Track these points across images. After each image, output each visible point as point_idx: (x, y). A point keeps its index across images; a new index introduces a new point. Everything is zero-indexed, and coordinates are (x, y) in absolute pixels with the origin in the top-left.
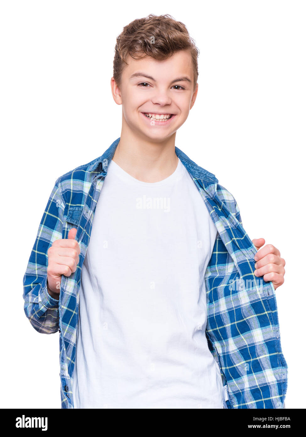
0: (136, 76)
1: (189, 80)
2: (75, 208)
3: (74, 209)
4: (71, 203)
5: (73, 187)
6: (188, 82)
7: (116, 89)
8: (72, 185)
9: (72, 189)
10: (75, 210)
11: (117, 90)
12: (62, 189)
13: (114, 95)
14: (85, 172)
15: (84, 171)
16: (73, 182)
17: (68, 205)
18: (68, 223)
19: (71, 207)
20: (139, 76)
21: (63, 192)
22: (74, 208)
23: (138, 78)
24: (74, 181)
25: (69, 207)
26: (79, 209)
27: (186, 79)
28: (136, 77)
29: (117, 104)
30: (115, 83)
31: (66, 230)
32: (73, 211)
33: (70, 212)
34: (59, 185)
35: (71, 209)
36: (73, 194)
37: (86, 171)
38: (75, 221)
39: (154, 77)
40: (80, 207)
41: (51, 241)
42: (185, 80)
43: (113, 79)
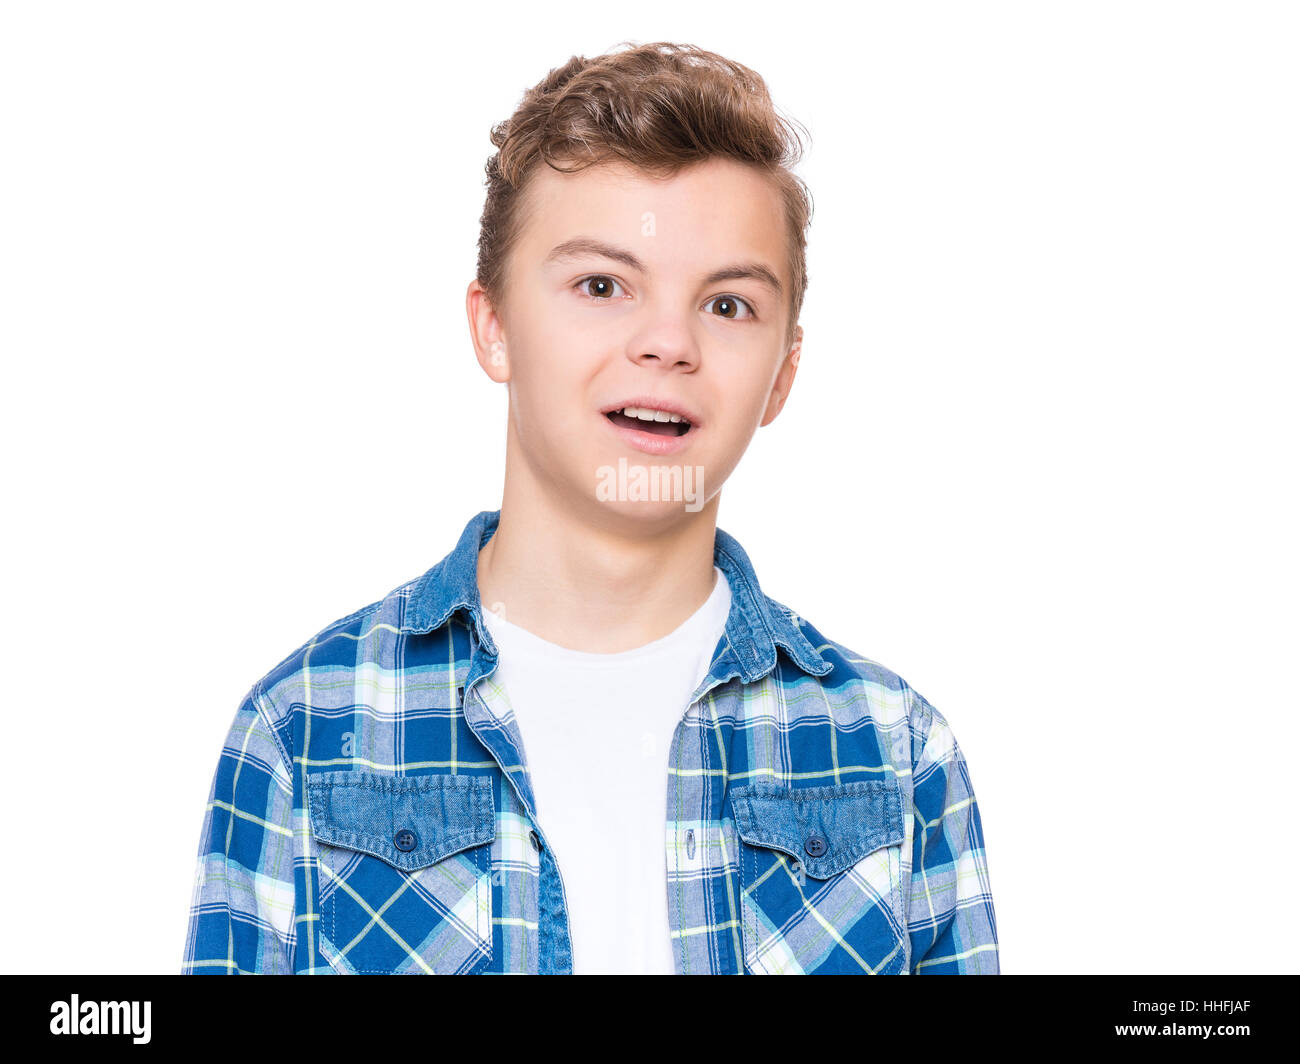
0: (570, 253)
1: (773, 281)
2: (332, 776)
3: (327, 781)
4: (310, 757)
5: (313, 694)
6: (768, 286)
7: (490, 322)
8: (311, 690)
9: (308, 702)
10: (332, 784)
11: (494, 324)
12: (275, 714)
13: (481, 348)
14: (356, 642)
15: (351, 637)
16: (312, 678)
17: (298, 766)
18: (320, 844)
19: (311, 770)
20: (583, 254)
21: (277, 724)
22: (328, 774)
23: (574, 261)
24: (317, 675)
25: (304, 771)
26: (346, 777)
27: (760, 273)
28: (566, 258)
29: (492, 379)
30: (482, 299)
31: (307, 865)
32: (324, 787)
33: (315, 792)
34: (262, 701)
35: (316, 778)
36: (312, 722)
37: (358, 635)
38: (354, 837)
39: (640, 254)
40: (349, 767)
41: (259, 917)
42: (759, 278)
43: (477, 287)
